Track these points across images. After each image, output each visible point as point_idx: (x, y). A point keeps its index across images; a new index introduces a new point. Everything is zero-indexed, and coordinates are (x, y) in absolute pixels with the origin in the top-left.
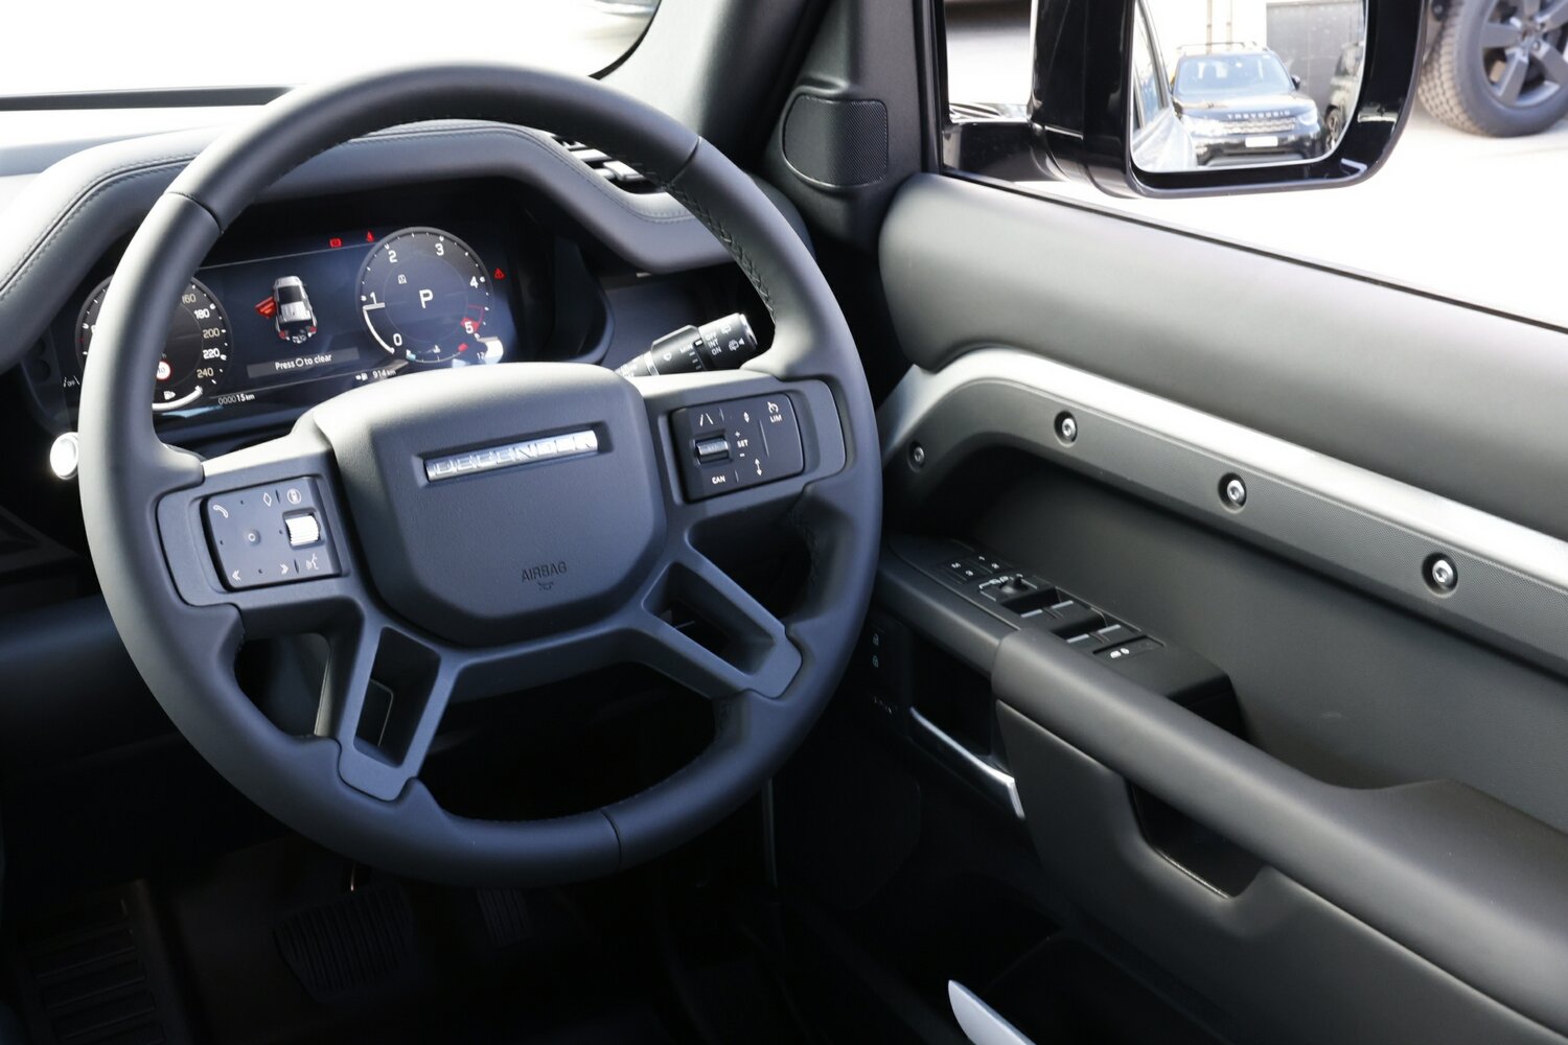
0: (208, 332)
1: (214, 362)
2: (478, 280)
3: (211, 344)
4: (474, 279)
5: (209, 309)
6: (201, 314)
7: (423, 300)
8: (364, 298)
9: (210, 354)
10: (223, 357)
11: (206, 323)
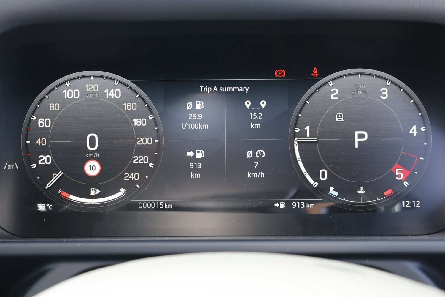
0: (142, 140)
1: (141, 168)
2: (418, 129)
3: (142, 150)
4: (414, 127)
5: (147, 119)
6: (139, 122)
7: (357, 140)
8: (298, 130)
9: (140, 160)
10: (151, 165)
11: (142, 131)
